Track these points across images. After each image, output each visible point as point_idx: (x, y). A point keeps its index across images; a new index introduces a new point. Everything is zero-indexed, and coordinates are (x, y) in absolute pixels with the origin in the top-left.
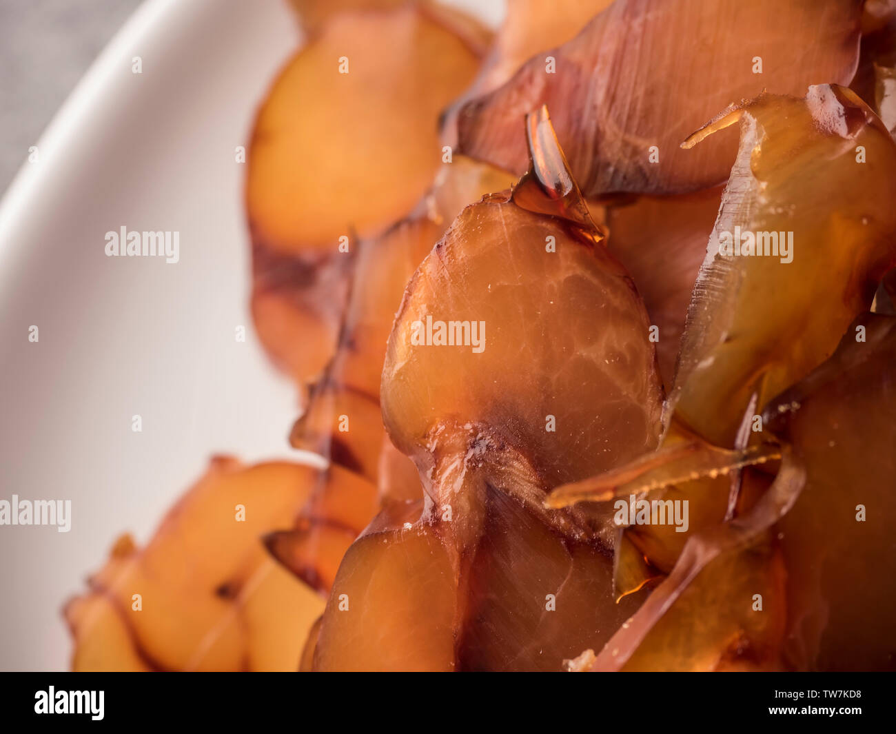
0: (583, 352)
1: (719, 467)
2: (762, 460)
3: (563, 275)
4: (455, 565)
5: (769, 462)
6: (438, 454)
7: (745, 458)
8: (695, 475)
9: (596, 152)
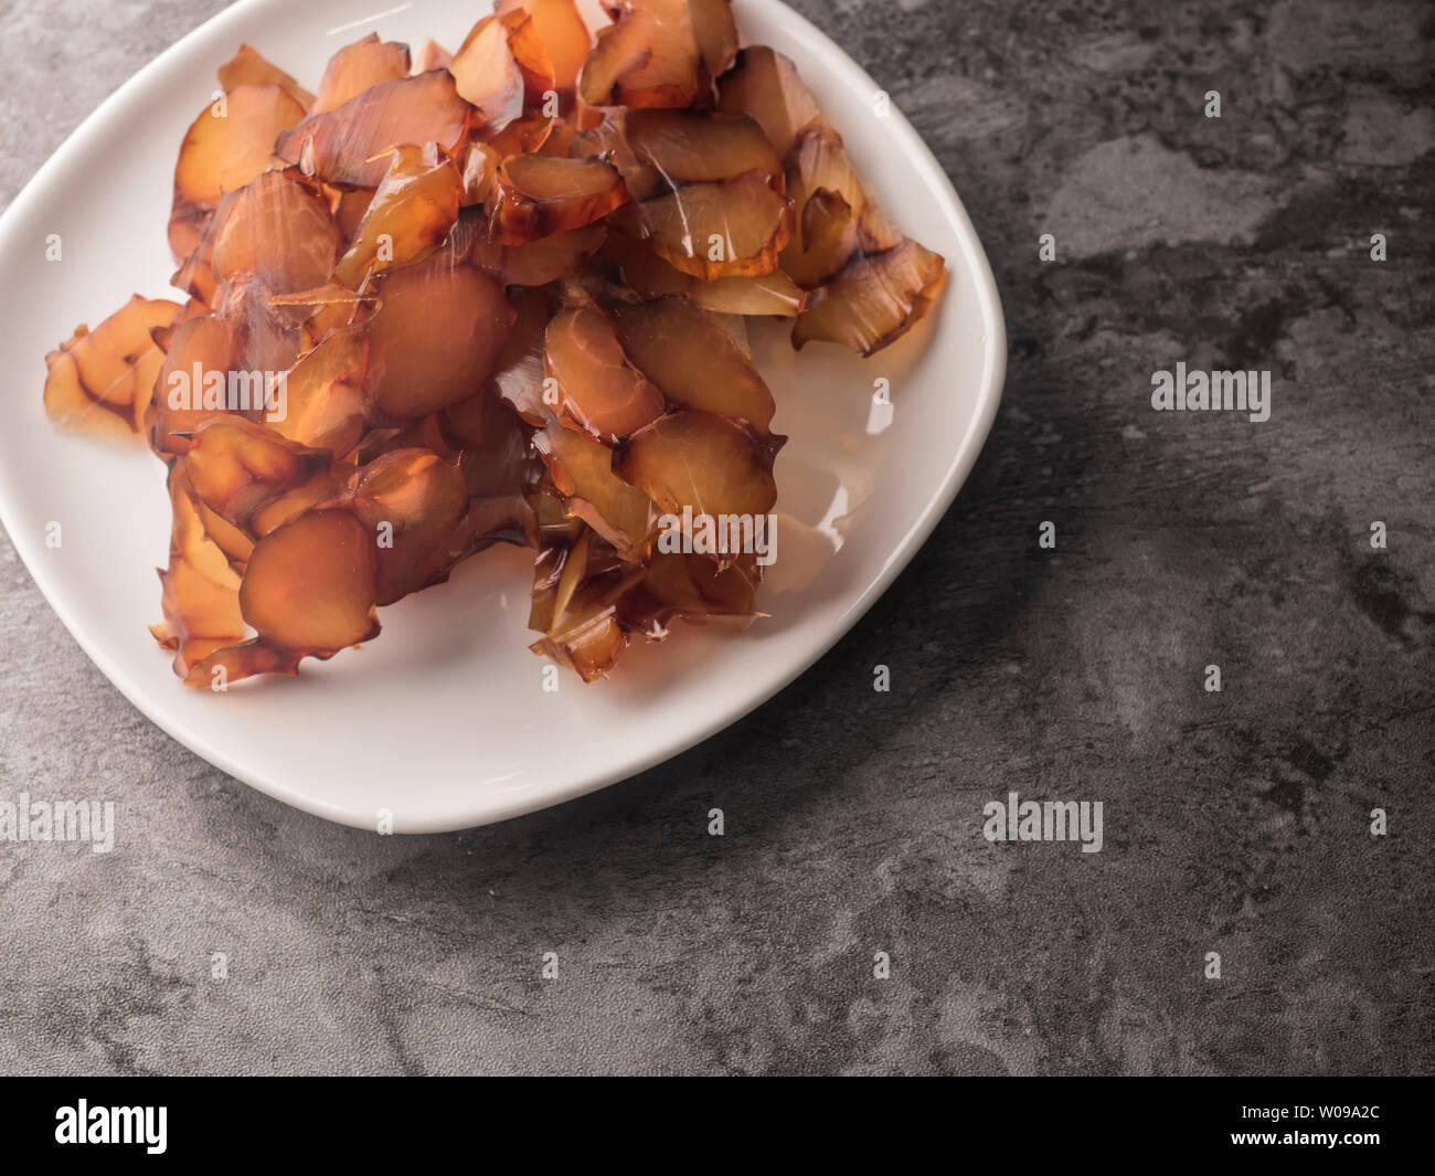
0: (304, 245)
1: (349, 298)
2: (369, 299)
3: (301, 209)
4: (231, 336)
5: (371, 301)
6: (234, 285)
7: (361, 297)
8: (337, 301)
9: (337, 162)
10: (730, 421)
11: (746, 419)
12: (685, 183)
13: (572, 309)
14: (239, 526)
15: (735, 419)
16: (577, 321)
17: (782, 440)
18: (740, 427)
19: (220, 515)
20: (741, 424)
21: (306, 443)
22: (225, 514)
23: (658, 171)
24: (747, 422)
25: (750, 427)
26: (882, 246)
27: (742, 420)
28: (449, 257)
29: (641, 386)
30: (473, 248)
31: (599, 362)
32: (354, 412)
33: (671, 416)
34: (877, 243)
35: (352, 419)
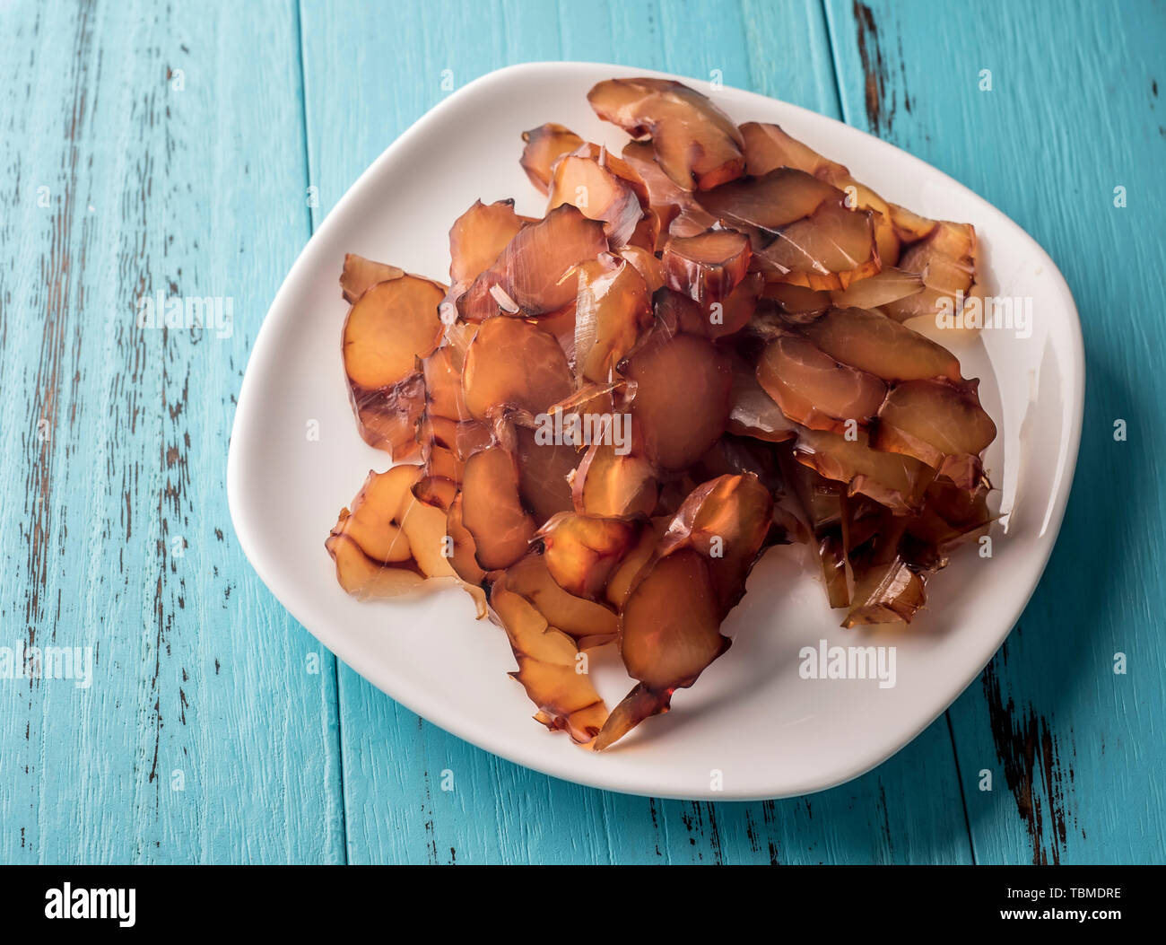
1: (603, 390)
2: (619, 385)
7: (612, 386)
10: (932, 381)
11: (943, 375)
12: (784, 227)
13: (773, 340)
14: (597, 601)
15: (935, 378)
16: (784, 347)
17: (976, 381)
18: (942, 383)
19: (581, 597)
20: (943, 380)
21: (621, 514)
22: (584, 594)
23: (755, 227)
24: (945, 377)
25: (948, 380)
26: (921, 234)
27: (941, 377)
28: (665, 333)
29: (860, 376)
30: (679, 320)
31: (820, 370)
32: (646, 477)
33: (894, 391)
34: (916, 233)
35: (647, 483)
